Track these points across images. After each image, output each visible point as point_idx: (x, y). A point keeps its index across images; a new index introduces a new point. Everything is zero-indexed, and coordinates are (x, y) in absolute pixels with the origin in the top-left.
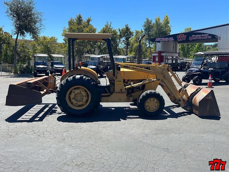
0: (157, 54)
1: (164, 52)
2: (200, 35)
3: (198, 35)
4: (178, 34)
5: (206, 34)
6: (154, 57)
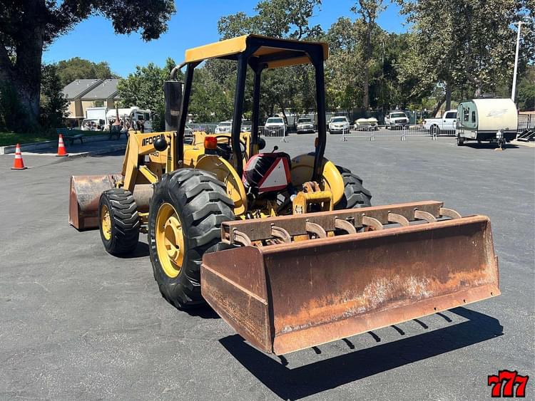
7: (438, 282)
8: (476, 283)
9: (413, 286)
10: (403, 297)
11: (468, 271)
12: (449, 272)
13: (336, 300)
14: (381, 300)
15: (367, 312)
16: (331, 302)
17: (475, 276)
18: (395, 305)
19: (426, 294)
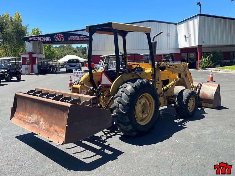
0: (27, 56)
1: (35, 54)
2: (78, 37)
3: (76, 37)
4: (56, 34)
5: (84, 35)
6: (24, 59)
7: (49, 126)
8: (60, 134)
9: (42, 122)
10: (38, 124)
11: (59, 127)
12: (53, 124)
13: (26, 115)
14: (33, 121)
15: (28, 123)
16: (24, 115)
17: (61, 131)
18: (35, 125)
19: (43, 127)
